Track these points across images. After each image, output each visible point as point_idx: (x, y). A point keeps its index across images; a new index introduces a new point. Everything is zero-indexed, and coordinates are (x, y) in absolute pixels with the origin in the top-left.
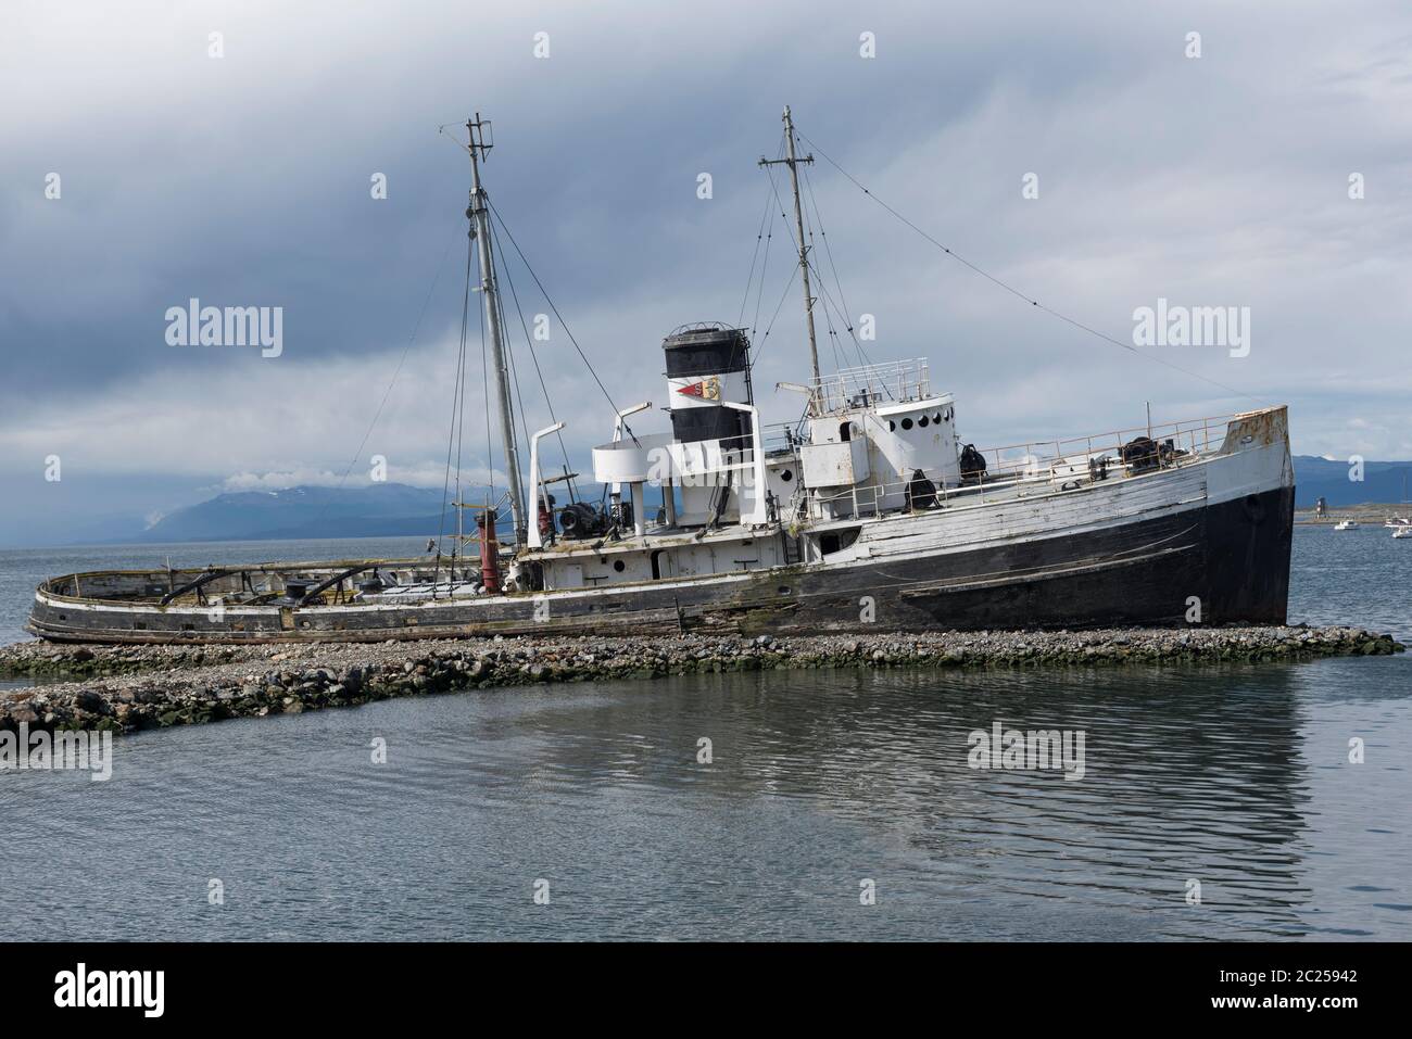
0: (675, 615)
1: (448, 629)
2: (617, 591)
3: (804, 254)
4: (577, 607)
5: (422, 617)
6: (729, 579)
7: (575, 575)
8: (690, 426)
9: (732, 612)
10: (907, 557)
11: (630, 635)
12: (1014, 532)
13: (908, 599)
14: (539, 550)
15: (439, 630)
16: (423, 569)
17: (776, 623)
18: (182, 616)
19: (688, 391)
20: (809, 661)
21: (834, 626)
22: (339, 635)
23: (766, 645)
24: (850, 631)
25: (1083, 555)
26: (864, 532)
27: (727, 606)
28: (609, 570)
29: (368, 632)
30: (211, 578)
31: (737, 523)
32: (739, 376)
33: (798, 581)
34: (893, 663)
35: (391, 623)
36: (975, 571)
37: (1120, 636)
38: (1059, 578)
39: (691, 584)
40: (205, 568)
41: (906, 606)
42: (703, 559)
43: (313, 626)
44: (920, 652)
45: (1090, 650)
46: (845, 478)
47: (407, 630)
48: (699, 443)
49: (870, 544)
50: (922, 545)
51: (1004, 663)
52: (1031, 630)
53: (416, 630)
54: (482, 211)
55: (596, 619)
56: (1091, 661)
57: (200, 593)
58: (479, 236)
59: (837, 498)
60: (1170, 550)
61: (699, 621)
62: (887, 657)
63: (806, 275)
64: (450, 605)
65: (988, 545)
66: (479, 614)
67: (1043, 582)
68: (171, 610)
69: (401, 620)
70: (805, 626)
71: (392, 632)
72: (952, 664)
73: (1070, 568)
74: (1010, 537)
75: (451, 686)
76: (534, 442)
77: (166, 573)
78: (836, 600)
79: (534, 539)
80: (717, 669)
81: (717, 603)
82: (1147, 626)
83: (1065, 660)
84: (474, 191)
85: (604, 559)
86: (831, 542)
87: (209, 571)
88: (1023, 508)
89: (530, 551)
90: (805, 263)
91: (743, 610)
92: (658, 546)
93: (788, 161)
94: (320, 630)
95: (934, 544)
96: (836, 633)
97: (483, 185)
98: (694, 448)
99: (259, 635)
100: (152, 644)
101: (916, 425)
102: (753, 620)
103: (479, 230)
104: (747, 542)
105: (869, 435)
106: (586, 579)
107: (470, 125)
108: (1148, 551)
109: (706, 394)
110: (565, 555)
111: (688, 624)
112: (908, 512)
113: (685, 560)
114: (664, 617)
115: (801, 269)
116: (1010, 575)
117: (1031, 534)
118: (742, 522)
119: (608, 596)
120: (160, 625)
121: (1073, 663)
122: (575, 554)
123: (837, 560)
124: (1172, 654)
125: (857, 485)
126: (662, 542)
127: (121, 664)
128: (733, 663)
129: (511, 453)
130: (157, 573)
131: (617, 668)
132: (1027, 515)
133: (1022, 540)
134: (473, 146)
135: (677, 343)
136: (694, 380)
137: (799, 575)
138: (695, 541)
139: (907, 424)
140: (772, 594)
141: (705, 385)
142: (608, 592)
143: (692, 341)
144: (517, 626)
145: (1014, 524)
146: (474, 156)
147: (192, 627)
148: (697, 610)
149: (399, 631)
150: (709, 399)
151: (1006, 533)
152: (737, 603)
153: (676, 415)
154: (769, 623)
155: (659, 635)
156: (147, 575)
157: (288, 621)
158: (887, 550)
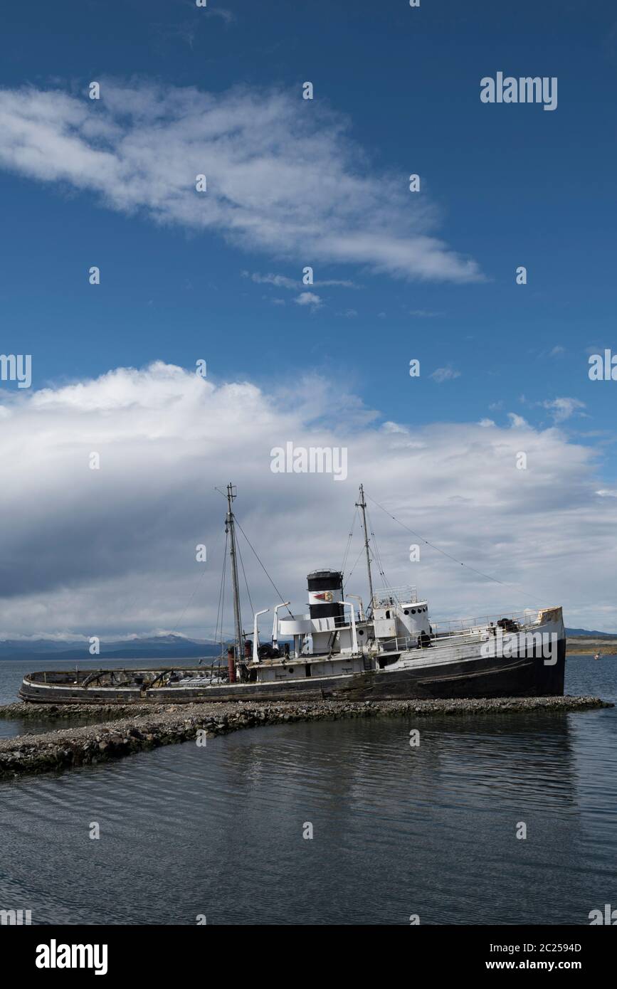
0: (320, 691)
1: (217, 698)
2: (294, 681)
3: (367, 543)
4: (276, 689)
5: (205, 692)
6: (343, 676)
7: (272, 674)
8: (317, 612)
9: (344, 691)
10: (420, 667)
11: (300, 701)
12: (464, 657)
13: (421, 685)
14: (257, 663)
15: (213, 698)
16: (188, 672)
17: (363, 695)
18: (94, 691)
19: (318, 597)
20: (389, 712)
21: (389, 697)
22: (167, 700)
23: (370, 705)
24: (395, 699)
25: (491, 667)
26: (401, 657)
27: (342, 688)
28: (287, 672)
29: (180, 699)
30: (102, 675)
31: (339, 652)
32: (339, 591)
33: (373, 677)
34: (425, 712)
35: (191, 695)
36: (448, 673)
37: (514, 700)
38: (483, 676)
39: (327, 678)
40: (99, 670)
41: (419, 688)
42: (328, 668)
43: (155, 696)
44: (435, 708)
45: (504, 707)
46: (393, 634)
47: (198, 698)
48: (325, 619)
49: (405, 662)
50: (426, 662)
51: (470, 712)
52: (470, 698)
53: (202, 698)
54: (231, 522)
55: (284, 694)
56: (506, 711)
57: (98, 681)
58: (229, 532)
59: (387, 643)
60: (524, 665)
61: (330, 694)
62: (422, 710)
63: (368, 550)
64: (218, 687)
65: (453, 662)
66: (231, 691)
67: (475, 678)
68: (89, 689)
69: (195, 693)
70: (376, 697)
71: (191, 699)
72: (450, 713)
73: (487, 672)
74: (462, 659)
75: (255, 724)
76: (256, 617)
77: (75, 673)
78: (389, 686)
79: (256, 658)
80: (355, 716)
81: (338, 687)
82: (523, 696)
83: (495, 711)
84: (229, 513)
85: (285, 667)
86: (384, 661)
87: (101, 672)
88: (467, 646)
89: (254, 664)
90: (367, 546)
91: (349, 690)
92: (311, 662)
93: (361, 505)
94: (158, 698)
95: (431, 662)
96: (389, 700)
97: (232, 511)
98: (324, 620)
99: (130, 700)
100: (80, 704)
101: (417, 612)
102: (354, 694)
103: (229, 529)
104: (348, 661)
105: (398, 616)
106: (277, 676)
107: (228, 487)
108: (515, 665)
109: (326, 598)
110: (270, 666)
111: (326, 696)
112: (420, 648)
113: (321, 669)
114: (315, 693)
115: (365, 548)
116: (463, 675)
117: (470, 658)
118: (342, 652)
119: (290, 684)
120: (84, 695)
121: (499, 712)
122: (274, 665)
123: (390, 668)
124: (536, 708)
125: (397, 637)
126: (313, 660)
127: (72, 713)
128: (360, 713)
129: (239, 622)
130: (71, 672)
131: (316, 716)
132: (469, 650)
133: (467, 660)
134: (229, 496)
135: (314, 577)
136: (321, 592)
137: (373, 675)
138: (327, 660)
139: (413, 612)
140: (362, 683)
141: (326, 594)
142: (290, 682)
143: (321, 576)
144: (249, 696)
145: (464, 654)
146: (229, 500)
147: (99, 697)
148: (329, 690)
149: (194, 699)
150: (327, 601)
151: (460, 657)
152: (346, 686)
153: (312, 607)
154: (361, 696)
155: (312, 701)
156: (67, 673)
157: (144, 694)
158: (411, 665)
